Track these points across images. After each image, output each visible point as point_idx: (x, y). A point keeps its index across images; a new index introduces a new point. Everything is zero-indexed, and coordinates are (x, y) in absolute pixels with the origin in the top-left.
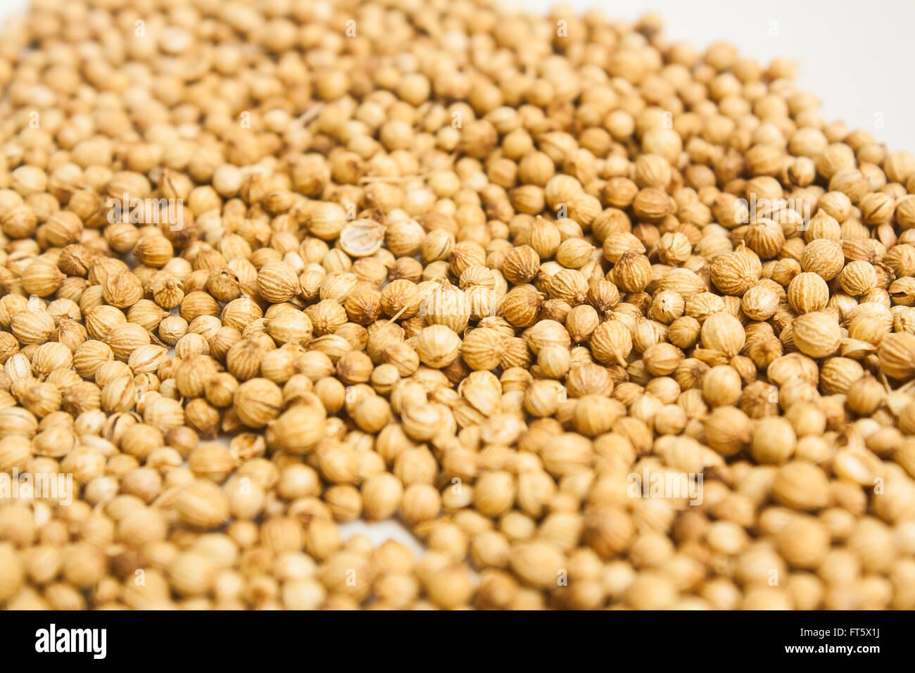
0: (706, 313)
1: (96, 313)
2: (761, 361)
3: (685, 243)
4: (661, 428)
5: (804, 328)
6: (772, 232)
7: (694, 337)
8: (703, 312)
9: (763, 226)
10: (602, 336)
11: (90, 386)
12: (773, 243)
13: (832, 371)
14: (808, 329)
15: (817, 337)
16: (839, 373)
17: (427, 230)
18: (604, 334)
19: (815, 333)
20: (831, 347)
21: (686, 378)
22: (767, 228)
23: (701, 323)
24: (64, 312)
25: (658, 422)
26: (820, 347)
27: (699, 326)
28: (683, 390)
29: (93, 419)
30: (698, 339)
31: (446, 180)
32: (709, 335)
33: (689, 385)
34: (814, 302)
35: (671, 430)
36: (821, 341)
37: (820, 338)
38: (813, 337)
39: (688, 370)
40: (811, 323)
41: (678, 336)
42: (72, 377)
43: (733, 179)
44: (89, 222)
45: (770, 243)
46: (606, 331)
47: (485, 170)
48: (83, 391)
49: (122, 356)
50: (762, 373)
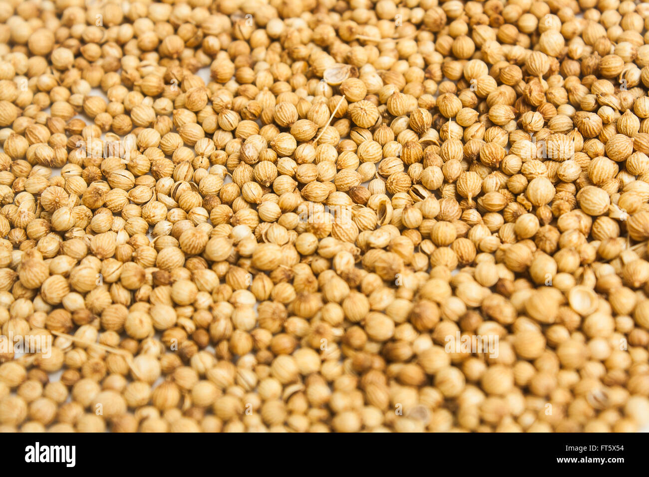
0: (533, 172)
1: (180, 115)
2: (556, 214)
3: (540, 120)
4: (482, 248)
5: (584, 199)
6: (594, 123)
7: (522, 189)
8: (532, 172)
9: (588, 119)
10: (463, 181)
11: (167, 161)
12: (594, 130)
13: (598, 226)
14: (586, 199)
15: (591, 205)
16: (602, 228)
17: (385, 83)
18: (465, 180)
19: (590, 202)
20: (601, 210)
21: (509, 215)
22: (591, 121)
23: (529, 181)
24: (163, 107)
25: (482, 244)
26: (594, 210)
27: (527, 183)
28: (506, 222)
29: (166, 183)
30: (525, 190)
31: (408, 46)
32: (533, 190)
33: (510, 220)
34: (600, 179)
35: (487, 251)
36: (594, 207)
37: (594, 205)
38: (589, 204)
39: (511, 211)
40: (589, 195)
41: (512, 186)
42: (159, 154)
43: (590, 74)
44: (188, 44)
45: (592, 130)
46: (466, 179)
47: (435, 41)
48: (162, 165)
49: (191, 145)
50: (554, 220)
